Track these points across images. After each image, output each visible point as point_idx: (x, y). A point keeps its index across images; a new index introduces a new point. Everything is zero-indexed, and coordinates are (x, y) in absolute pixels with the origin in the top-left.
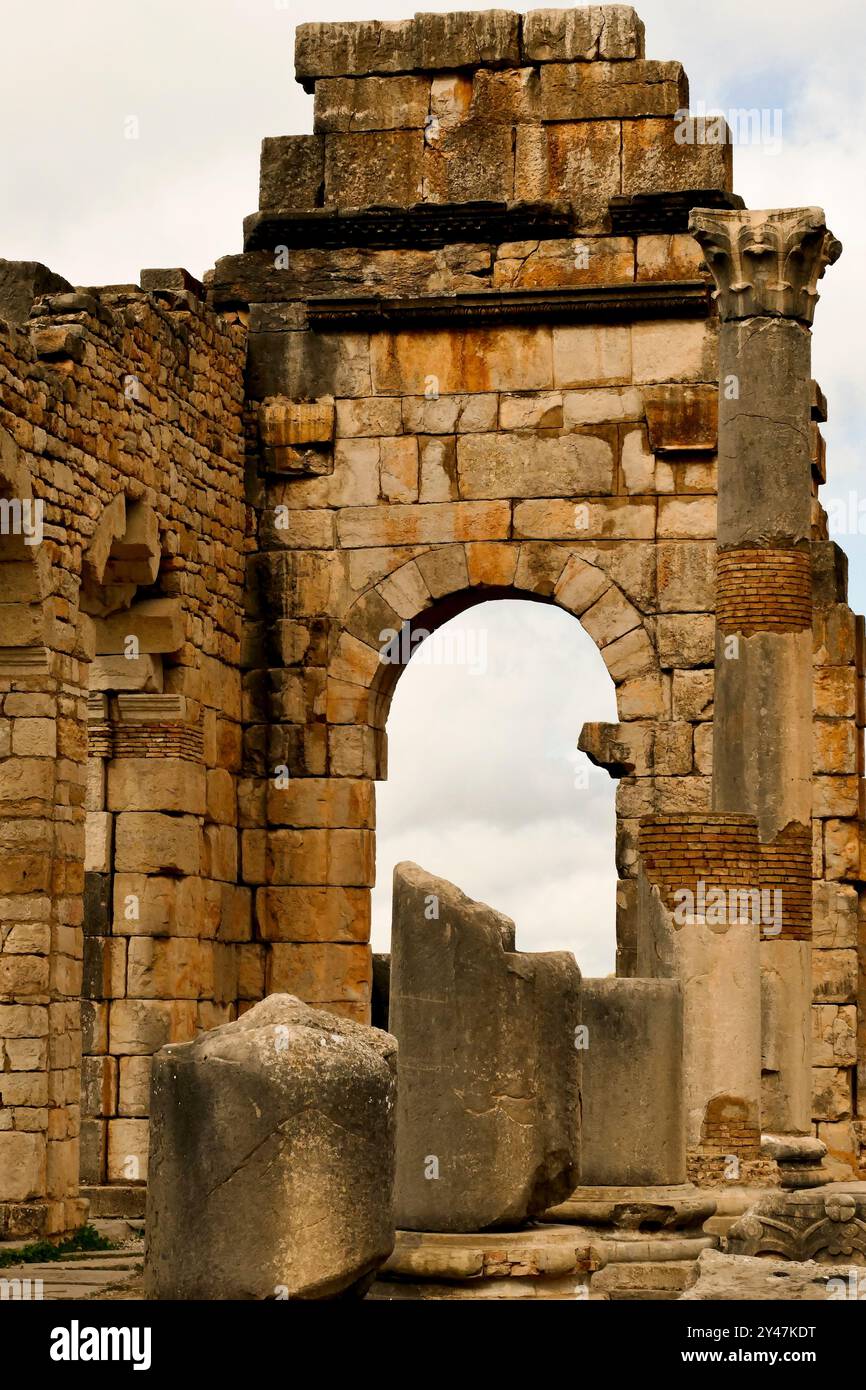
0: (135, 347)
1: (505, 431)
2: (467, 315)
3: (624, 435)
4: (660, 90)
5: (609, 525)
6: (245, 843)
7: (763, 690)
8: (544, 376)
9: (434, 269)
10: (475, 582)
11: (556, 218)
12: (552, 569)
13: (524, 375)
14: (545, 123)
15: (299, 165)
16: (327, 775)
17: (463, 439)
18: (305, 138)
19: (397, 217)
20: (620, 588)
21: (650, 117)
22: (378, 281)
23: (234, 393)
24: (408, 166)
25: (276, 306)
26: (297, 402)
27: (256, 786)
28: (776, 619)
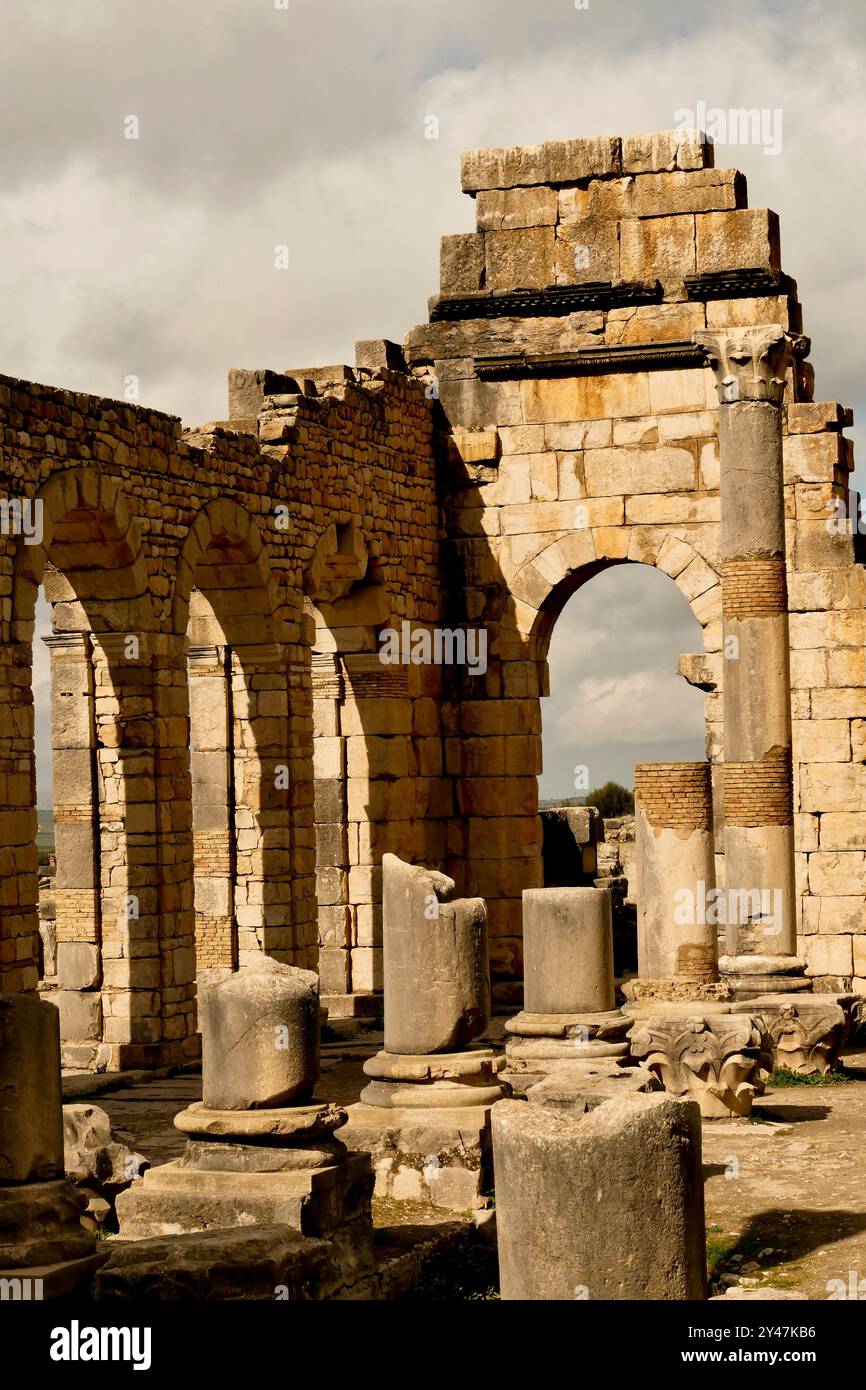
0: (339, 418)
1: (617, 447)
2: (587, 365)
3: (702, 446)
4: (722, 191)
5: (694, 512)
6: (447, 748)
7: (752, 657)
8: (645, 405)
9: (563, 331)
10: (600, 557)
11: (647, 291)
12: (655, 545)
13: (630, 406)
14: (641, 218)
15: (467, 256)
16: (502, 697)
17: (588, 453)
18: (470, 236)
19: (535, 295)
20: (702, 557)
21: (716, 211)
22: (524, 340)
23: (423, 429)
24: (544, 254)
25: (453, 361)
26: (471, 431)
27: (453, 706)
28: (760, 609)
